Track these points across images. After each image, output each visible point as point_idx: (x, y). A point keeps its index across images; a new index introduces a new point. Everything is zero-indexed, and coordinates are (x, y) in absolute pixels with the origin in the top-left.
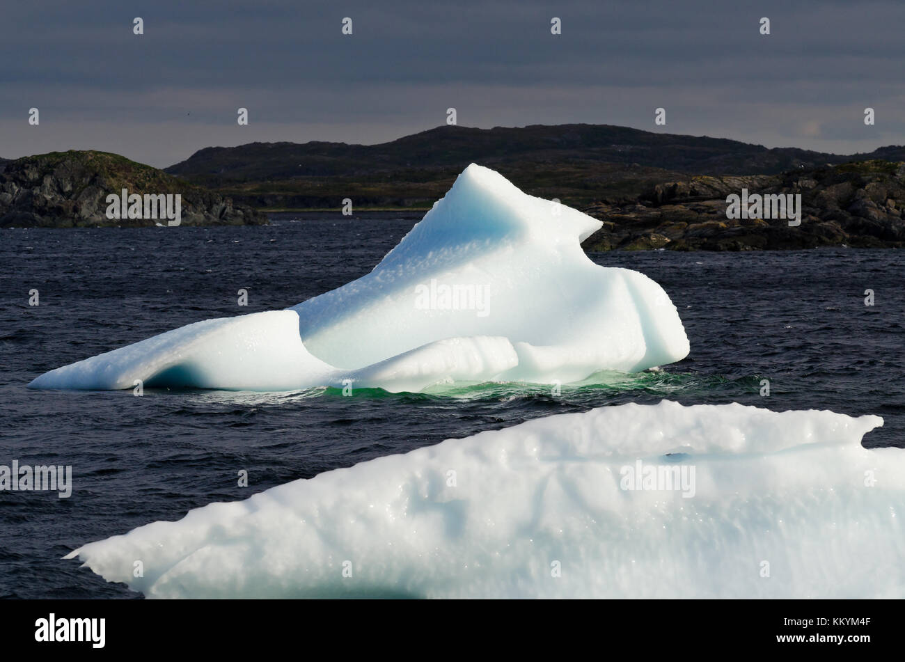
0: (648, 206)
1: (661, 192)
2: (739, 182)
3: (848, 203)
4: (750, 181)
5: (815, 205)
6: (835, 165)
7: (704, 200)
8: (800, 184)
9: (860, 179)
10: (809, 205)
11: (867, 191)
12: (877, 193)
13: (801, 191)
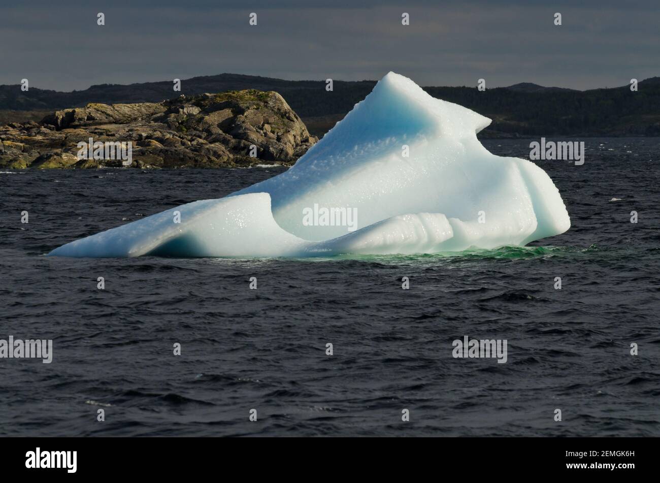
0: (50, 128)
1: (61, 117)
2: (129, 109)
3: (228, 126)
5: (201, 129)
6: (213, 94)
7: (101, 124)
8: (185, 110)
9: (239, 106)
10: (195, 129)
11: (246, 117)
12: (255, 119)
13: (187, 117)
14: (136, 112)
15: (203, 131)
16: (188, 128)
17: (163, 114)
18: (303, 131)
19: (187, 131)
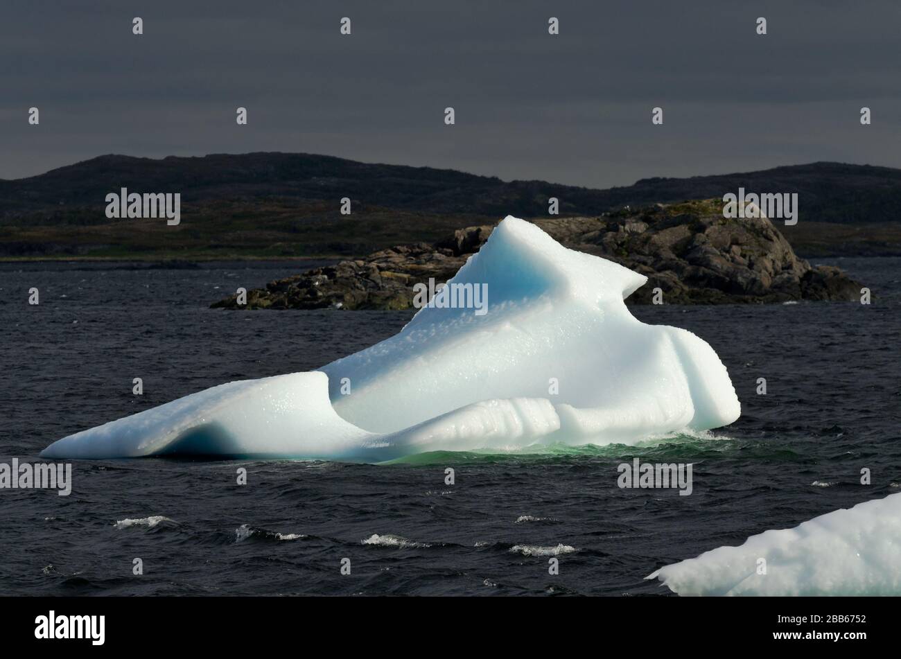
0: (446, 254)
1: (462, 238)
2: (554, 226)
3: (685, 249)
4: (567, 225)
5: (647, 253)
6: (667, 205)
8: (627, 227)
9: (699, 222)
10: (639, 253)
11: (707, 236)
12: (720, 238)
13: (629, 236)
14: (564, 230)
15: (649, 255)
16: (630, 251)
17: (597, 233)
18: (786, 253)
19: (628, 256)
